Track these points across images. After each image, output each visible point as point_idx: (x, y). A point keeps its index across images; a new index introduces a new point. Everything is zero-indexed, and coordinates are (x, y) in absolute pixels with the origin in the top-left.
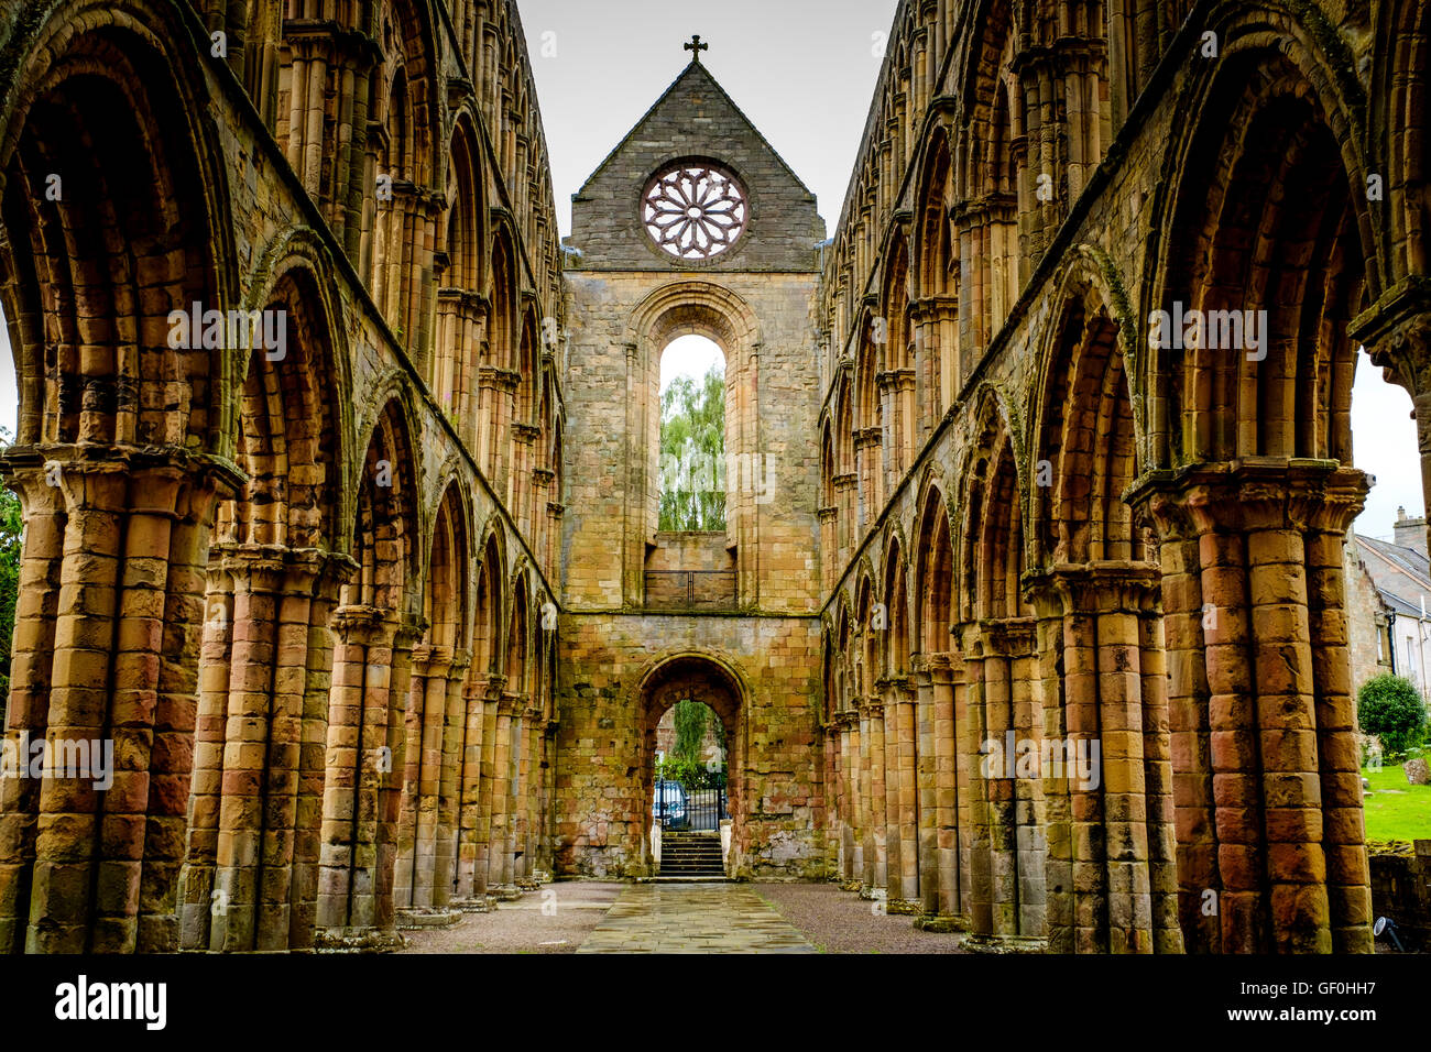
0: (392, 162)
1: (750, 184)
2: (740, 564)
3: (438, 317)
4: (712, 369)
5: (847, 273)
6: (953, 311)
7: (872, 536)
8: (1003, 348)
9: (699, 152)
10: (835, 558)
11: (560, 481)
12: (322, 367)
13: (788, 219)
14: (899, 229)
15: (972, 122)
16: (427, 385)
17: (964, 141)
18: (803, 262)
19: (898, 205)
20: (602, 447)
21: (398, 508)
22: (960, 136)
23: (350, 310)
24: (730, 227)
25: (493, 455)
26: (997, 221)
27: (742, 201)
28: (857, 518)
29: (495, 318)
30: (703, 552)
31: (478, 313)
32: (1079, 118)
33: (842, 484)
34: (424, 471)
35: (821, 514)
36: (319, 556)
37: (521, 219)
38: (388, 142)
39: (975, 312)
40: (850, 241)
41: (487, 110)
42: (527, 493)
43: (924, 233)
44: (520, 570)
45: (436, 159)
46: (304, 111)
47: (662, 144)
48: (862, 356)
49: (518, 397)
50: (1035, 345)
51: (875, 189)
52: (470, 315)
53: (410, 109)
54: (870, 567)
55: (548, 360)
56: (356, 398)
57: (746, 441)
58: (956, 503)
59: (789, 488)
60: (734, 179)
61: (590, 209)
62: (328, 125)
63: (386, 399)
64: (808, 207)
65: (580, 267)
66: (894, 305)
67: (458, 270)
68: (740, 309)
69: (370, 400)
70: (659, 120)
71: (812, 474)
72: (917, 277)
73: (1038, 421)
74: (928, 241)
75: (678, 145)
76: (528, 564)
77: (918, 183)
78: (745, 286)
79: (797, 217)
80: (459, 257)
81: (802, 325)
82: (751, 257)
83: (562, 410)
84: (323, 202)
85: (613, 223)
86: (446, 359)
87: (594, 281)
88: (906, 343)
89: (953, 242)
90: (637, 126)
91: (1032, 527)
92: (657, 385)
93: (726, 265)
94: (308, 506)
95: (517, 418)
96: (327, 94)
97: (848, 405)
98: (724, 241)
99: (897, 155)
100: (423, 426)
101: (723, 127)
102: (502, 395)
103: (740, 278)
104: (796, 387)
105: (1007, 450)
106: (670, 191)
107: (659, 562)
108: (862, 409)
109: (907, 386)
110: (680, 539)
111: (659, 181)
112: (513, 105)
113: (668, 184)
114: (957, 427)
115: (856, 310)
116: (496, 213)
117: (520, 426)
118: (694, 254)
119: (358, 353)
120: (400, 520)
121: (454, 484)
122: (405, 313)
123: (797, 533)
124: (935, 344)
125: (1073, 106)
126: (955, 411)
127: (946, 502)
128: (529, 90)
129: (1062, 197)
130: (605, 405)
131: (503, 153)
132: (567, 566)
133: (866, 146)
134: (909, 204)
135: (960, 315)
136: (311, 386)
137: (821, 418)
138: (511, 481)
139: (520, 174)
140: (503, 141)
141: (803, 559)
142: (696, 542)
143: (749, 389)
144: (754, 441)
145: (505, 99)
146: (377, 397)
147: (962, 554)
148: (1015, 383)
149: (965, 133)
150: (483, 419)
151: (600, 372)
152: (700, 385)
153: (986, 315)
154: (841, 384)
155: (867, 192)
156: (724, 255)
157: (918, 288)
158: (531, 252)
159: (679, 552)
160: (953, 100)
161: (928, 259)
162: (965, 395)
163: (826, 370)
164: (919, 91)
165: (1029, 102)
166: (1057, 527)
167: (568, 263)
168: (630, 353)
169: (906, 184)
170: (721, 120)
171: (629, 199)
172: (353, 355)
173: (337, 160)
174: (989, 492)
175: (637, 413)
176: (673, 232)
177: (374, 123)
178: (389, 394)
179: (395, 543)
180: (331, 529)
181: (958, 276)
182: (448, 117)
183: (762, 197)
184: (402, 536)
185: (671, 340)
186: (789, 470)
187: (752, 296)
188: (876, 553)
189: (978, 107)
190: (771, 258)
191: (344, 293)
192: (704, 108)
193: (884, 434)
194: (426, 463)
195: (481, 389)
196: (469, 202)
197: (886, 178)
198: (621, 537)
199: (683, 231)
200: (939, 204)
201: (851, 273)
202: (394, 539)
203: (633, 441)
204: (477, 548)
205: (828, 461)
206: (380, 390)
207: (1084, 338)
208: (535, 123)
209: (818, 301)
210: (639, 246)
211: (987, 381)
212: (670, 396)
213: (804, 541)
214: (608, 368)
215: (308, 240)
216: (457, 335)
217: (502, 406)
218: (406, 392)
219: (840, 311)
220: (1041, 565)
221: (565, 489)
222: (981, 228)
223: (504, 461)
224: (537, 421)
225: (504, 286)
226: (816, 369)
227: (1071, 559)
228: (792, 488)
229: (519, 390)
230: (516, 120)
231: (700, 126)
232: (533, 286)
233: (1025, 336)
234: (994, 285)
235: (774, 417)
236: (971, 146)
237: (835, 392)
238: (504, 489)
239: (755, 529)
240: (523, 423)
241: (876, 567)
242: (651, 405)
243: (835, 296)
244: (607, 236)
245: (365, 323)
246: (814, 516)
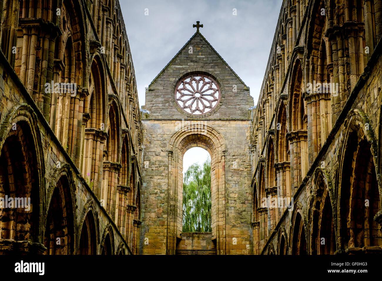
0: (66, 76)
1: (221, 83)
2: (218, 247)
3: (85, 141)
4: (207, 161)
5: (262, 120)
6: (306, 137)
7: (274, 234)
8: (325, 153)
9: (199, 69)
10: (259, 243)
11: (140, 210)
12: (32, 163)
13: (237, 98)
14: (282, 102)
15: (311, 57)
16: (79, 170)
17: (308, 65)
18: (244, 115)
19: (282, 92)
20: (158, 195)
21: (65, 223)
22: (306, 63)
23: (44, 138)
24: (213, 101)
25: (109, 199)
26: (322, 99)
27: (218, 90)
28: (268, 226)
29: (110, 140)
30: (201, 241)
31: (103, 139)
32: (354, 55)
33: (261, 212)
34: (77, 207)
35: (253, 225)
36: (29, 244)
37: (122, 99)
38: (64, 68)
39: (314, 137)
40: (263, 107)
41: (107, 54)
42: (124, 216)
43: (293, 104)
44: (120, 249)
45: (84, 74)
46: (27, 55)
47: (184, 66)
48: (269, 156)
49: (121, 174)
50: (337, 152)
51: (273, 85)
52: (99, 140)
53: (74, 54)
54: (273, 248)
55: (134, 158)
56: (47, 176)
57: (220, 193)
58: (307, 220)
59: (239, 213)
60: (214, 81)
61: (153, 94)
62: (38, 61)
63: (60, 176)
64: (246, 92)
65: (149, 118)
66: (281, 134)
67: (94, 120)
68: (217, 136)
69: (53, 177)
70: (183, 57)
71: (248, 207)
72: (290, 122)
73: (340, 185)
74: (295, 107)
75: (191, 67)
76: (124, 247)
77: (290, 82)
78: (219, 126)
79: (241, 96)
80: (94, 115)
81: (244, 142)
82: (221, 114)
83: (141, 179)
84: (34, 93)
85: (163, 100)
86: (89, 158)
87: (154, 124)
88: (287, 151)
89: (305, 107)
90: (173, 59)
91: (338, 231)
92: (182, 169)
93: (211, 117)
94: (25, 223)
95: (120, 183)
96: (37, 48)
97: (264, 177)
98: (210, 107)
99: (281, 70)
100: (77, 188)
101: (209, 59)
102: (113, 174)
103: (217, 122)
104: (241, 169)
105: (328, 198)
106: (187, 86)
107: (182, 246)
108: (269, 179)
109: (288, 169)
110: (191, 236)
111: (182, 82)
112: (119, 51)
113: (186, 83)
114: (307, 187)
115: (266, 136)
116: (111, 97)
117: (121, 187)
118: (197, 113)
119: (47, 157)
120: (66, 228)
121: (90, 213)
122: (70, 140)
123: (243, 233)
124: (299, 151)
125: (352, 50)
126: (306, 180)
127: (303, 220)
128: (126, 45)
129: (348, 89)
130: (159, 177)
131: (114, 71)
132: (142, 248)
133: (269, 67)
134: (286, 92)
135: (308, 139)
136: (27, 171)
137: (252, 183)
138: (117, 211)
139: (122, 80)
140: (115, 66)
141: (245, 245)
142: (198, 237)
143: (221, 170)
144: (224, 193)
145: (115, 49)
146: (56, 175)
147: (310, 243)
148: (330, 168)
149: (308, 62)
150: (105, 184)
151: (157, 163)
152: (202, 168)
153: (319, 139)
154: (260, 168)
155: (270, 86)
156: (210, 113)
157: (291, 127)
158: (126, 113)
159: (191, 242)
160: (303, 48)
161: (295, 115)
162: (310, 173)
163: (254, 162)
164: (290, 44)
165: (333, 49)
166: (349, 231)
167: (144, 117)
168: (170, 155)
169: (285, 83)
170: (209, 56)
171: (170, 90)
172: (46, 157)
173: (41, 76)
174: (321, 216)
175: (173, 180)
176: (188, 103)
177: (58, 60)
178: (62, 174)
179: (64, 238)
180: (34, 232)
181: (307, 122)
182: (90, 57)
183: (226, 88)
184: (66, 235)
185: (187, 149)
186: (239, 205)
187: (222, 130)
188: (275, 241)
189: (313, 51)
190: (230, 114)
191: (42, 131)
192: (202, 51)
193: (278, 189)
194: (78, 203)
195: (104, 171)
196: (99, 92)
197: (277, 80)
198: (166, 235)
199: (193, 103)
200: (299, 91)
201: (264, 120)
202: (64, 236)
203: (171, 193)
204: (101, 240)
205: (256, 202)
206: (57, 172)
207: (358, 149)
208: (129, 59)
209: (250, 132)
210: (174, 110)
211: (319, 167)
212: (188, 173)
213: (246, 236)
214: (160, 161)
215: (27, 109)
216: (93, 148)
217: (113, 178)
218: (69, 173)
219: (260, 137)
220: (343, 248)
221: (142, 214)
222: (316, 101)
223: (114, 202)
224: (129, 185)
225: (114, 127)
226: (250, 161)
227: (356, 245)
228: (240, 213)
229: (121, 171)
230: (120, 57)
231: (200, 59)
232: (127, 127)
233: (334, 148)
234: (322, 126)
235: (231, 182)
236: (311, 67)
237: (258, 171)
238: (114, 214)
239: (224, 231)
240: (123, 185)
241: (276, 248)
242: (179, 177)
243: (257, 130)
244: (160, 105)
245: (52, 144)
246: (250, 225)
